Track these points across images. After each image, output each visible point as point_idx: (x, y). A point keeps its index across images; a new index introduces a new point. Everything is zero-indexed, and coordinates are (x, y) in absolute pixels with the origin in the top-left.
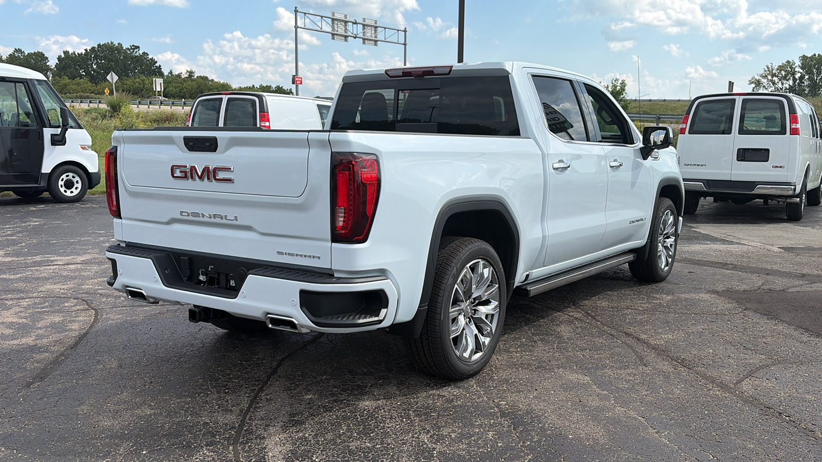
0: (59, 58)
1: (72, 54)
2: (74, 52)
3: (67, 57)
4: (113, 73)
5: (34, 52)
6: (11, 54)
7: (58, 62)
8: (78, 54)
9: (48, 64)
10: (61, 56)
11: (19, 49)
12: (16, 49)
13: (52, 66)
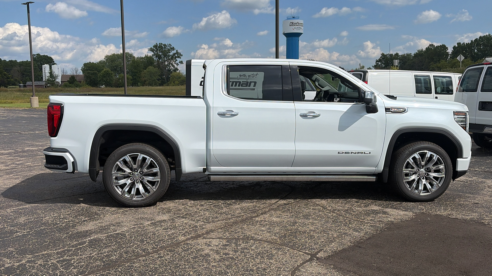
0: (454, 48)
1: (462, 44)
2: (464, 43)
3: (459, 47)
4: (461, 55)
5: (440, 45)
6: (427, 48)
7: (453, 50)
8: (466, 44)
9: (447, 51)
10: (455, 46)
11: (432, 44)
12: (430, 44)
13: (449, 52)
